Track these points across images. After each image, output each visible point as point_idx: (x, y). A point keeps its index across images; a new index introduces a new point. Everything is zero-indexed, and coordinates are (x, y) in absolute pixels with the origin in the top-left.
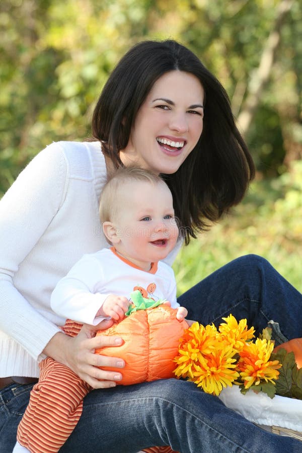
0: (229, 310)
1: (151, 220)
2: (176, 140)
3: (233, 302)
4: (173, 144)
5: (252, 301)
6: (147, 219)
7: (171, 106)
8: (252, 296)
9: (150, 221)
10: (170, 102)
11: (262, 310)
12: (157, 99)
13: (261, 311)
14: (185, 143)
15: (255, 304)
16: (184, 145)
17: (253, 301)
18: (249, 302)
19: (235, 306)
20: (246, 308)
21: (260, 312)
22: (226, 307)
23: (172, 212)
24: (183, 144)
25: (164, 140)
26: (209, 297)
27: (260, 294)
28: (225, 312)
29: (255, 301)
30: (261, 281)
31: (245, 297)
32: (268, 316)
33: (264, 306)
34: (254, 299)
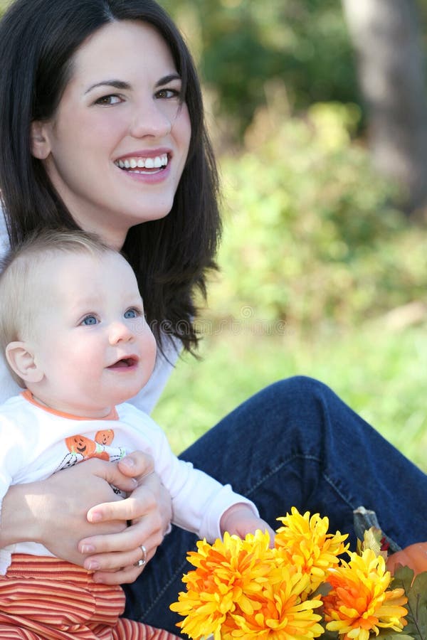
0: (264, 479)
1: (99, 322)
2: (153, 154)
3: (273, 461)
4: (149, 163)
5: (307, 457)
6: (90, 319)
7: (123, 92)
8: (307, 449)
9: (98, 325)
10: (121, 85)
11: (328, 475)
12: (94, 86)
13: (325, 476)
14: (169, 156)
15: (313, 463)
16: (169, 160)
17: (310, 457)
18: (302, 460)
19: (277, 469)
20: (296, 472)
21: (324, 479)
22: (259, 472)
23: (138, 302)
24: (166, 159)
25: (129, 162)
26: (226, 457)
27: (322, 445)
28: (258, 484)
29: (314, 458)
30: (323, 419)
31: (293, 452)
32: (341, 487)
33: (330, 466)
34: (313, 455)
